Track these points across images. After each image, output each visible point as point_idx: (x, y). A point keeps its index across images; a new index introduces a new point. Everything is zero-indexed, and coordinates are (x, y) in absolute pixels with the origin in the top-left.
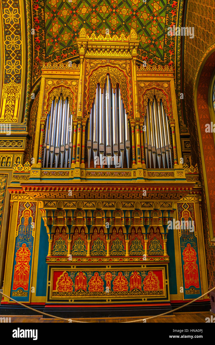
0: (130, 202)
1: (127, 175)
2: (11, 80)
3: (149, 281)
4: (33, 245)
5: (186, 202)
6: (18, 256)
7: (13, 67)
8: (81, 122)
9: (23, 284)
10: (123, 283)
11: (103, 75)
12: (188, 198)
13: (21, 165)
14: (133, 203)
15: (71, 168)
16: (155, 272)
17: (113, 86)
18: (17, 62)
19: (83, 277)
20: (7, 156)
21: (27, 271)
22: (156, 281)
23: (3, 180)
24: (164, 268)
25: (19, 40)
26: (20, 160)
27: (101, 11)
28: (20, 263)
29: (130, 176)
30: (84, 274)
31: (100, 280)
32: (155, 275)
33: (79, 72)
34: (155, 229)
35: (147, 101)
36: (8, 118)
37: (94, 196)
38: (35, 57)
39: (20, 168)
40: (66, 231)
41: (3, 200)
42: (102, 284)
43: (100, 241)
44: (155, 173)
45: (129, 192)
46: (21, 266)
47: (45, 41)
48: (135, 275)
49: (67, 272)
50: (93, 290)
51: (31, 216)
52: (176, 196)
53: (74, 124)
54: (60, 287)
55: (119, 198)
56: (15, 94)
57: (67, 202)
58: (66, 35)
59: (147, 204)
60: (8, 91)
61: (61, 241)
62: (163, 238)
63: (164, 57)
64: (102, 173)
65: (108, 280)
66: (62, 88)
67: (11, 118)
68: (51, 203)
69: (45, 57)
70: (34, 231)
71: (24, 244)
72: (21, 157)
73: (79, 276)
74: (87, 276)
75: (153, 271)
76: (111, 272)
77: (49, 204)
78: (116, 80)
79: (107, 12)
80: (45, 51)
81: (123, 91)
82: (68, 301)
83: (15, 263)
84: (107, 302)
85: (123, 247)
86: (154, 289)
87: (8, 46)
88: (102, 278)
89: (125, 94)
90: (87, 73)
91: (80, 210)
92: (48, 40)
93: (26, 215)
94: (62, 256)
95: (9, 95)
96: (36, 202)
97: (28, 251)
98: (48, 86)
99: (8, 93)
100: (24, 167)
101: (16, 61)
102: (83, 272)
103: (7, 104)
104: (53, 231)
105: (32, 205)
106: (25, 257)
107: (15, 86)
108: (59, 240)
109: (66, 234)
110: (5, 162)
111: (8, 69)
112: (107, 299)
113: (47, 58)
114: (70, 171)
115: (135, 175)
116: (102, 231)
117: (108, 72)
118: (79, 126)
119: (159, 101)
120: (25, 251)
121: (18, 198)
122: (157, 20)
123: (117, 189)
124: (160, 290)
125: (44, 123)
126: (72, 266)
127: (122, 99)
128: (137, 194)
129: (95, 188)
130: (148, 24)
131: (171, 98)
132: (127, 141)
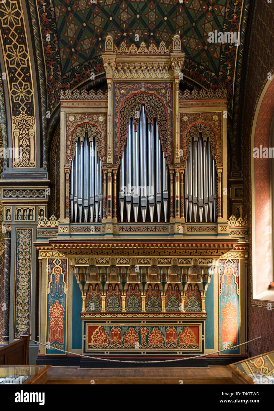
0: (166, 259)
1: (164, 230)
2: (21, 110)
3: (185, 336)
4: (66, 302)
5: (230, 258)
6: (51, 313)
7: (22, 93)
8: (111, 170)
9: (58, 338)
10: (158, 338)
11: (137, 107)
12: (232, 254)
13: (47, 219)
14: (169, 260)
15: (103, 223)
16: (191, 327)
17: (149, 122)
18: (25, 85)
19: (118, 331)
20: (28, 209)
21: (61, 327)
22: (192, 336)
23: (27, 236)
24: (201, 324)
25: (24, 52)
26: (44, 213)
28: (54, 319)
29: (167, 231)
30: (119, 328)
31: (135, 334)
32: (191, 331)
33: (107, 103)
34: (193, 286)
35: (190, 140)
36: (24, 162)
37: (128, 252)
38: (48, 78)
39: (45, 223)
40: (99, 287)
41: (29, 257)
42: (137, 338)
43: (135, 297)
44: (195, 228)
45: (165, 248)
46: (55, 322)
47: (59, 51)
48: (171, 330)
49: (101, 326)
50: (129, 343)
51: (62, 273)
52: (217, 253)
53: (103, 172)
54: (96, 341)
55: (155, 254)
56: (28, 130)
57: (99, 259)
58: (86, 40)
59: (185, 260)
60: (19, 126)
61: (95, 297)
62: (202, 295)
63: (219, 71)
64: (136, 228)
65: (143, 334)
66: (86, 125)
67: (28, 162)
68: (82, 260)
69: (62, 76)
70: (66, 288)
71: (57, 301)
72: (44, 210)
73: (114, 330)
74: (122, 331)
75: (190, 327)
76: (146, 327)
78: (153, 112)
80: (61, 66)
81: (162, 128)
82: (104, 353)
83: (48, 319)
84: (142, 354)
85: (159, 303)
86: (189, 343)
87: (11, 61)
88: (137, 332)
89: (164, 132)
90: (117, 104)
91: (113, 267)
92: (63, 50)
93: (57, 272)
94: (96, 312)
95: (21, 132)
96: (66, 259)
97: (61, 307)
98: (70, 123)
99: (20, 130)
100: (50, 221)
101: (24, 83)
102: (118, 326)
103: (21, 143)
104: (86, 288)
105: (62, 262)
106: (59, 314)
107: (27, 119)
108: (93, 297)
109: (100, 291)
110: (27, 215)
111: (15, 96)
112: (142, 352)
113: (65, 77)
114: (102, 226)
115: (172, 230)
116: (137, 288)
117: (143, 102)
118: (110, 175)
119: (205, 139)
120: (58, 307)
121: (46, 255)
122: (213, 11)
123: (152, 245)
124: (196, 345)
125: (69, 171)
126: (107, 321)
127: (160, 138)
128: (174, 251)
129: (128, 245)
130: (200, 18)
131: (221, 136)
132: (165, 191)
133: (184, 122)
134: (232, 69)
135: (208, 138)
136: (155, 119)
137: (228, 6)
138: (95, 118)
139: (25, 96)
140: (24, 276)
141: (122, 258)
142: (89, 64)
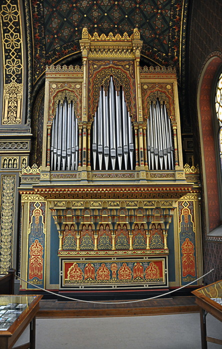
0: (133, 201)
1: (131, 176)
2: (12, 80)
3: (150, 270)
4: (44, 241)
5: (186, 201)
6: (32, 251)
7: (14, 67)
8: (86, 127)
9: (37, 274)
10: (127, 273)
11: (107, 77)
12: (188, 197)
13: (29, 167)
14: (136, 203)
15: (78, 171)
16: (155, 262)
17: (116, 88)
18: (17, 61)
19: (91, 268)
20: (13, 158)
21: (40, 263)
22: (157, 270)
23: (11, 181)
24: (164, 259)
25: (19, 38)
27: (102, 4)
28: (34, 257)
29: (134, 177)
30: (92, 265)
31: (107, 270)
32: (156, 266)
33: (83, 75)
34: (156, 225)
35: (150, 103)
36: (12, 119)
37: (101, 196)
38: (35, 55)
39: (28, 170)
40: (74, 228)
41: (12, 201)
42: (108, 273)
43: (106, 236)
44: (156, 174)
45: (133, 192)
46: (35, 259)
47: (45, 37)
48: (138, 266)
49: (77, 263)
50: (101, 278)
51: (41, 215)
52: (176, 196)
53: (79, 128)
54: (71, 276)
55: (124, 197)
56: (16, 94)
57: (75, 202)
58: (66, 30)
59: (149, 203)
60: (10, 91)
62: (164, 233)
63: (169, 53)
64: (107, 175)
65: (114, 270)
66: (66, 91)
67: (14, 119)
69: (46, 54)
70: (45, 228)
71: (37, 240)
72: (26, 159)
73: (88, 266)
74: (95, 267)
76: (116, 263)
77: (59, 204)
78: (120, 82)
79: (109, 4)
80: (45, 48)
81: (127, 94)
82: (79, 287)
83: (29, 257)
84: (113, 288)
85: (127, 242)
86: (154, 277)
87: (7, 45)
88: (108, 268)
89: (129, 96)
90: (90, 76)
91: (87, 209)
92: (47, 36)
93: (37, 214)
94: (72, 250)
95: (11, 96)
96: (45, 202)
97: (40, 246)
98: (52, 89)
99: (10, 94)
100: (32, 169)
102: (91, 263)
103: (10, 105)
104: (63, 228)
105: (42, 205)
106: (38, 252)
107: (16, 86)
108: (69, 236)
109: (75, 231)
110: (11, 164)
111: (8, 69)
112: (113, 286)
113: (48, 55)
114: (77, 173)
115: (138, 177)
116: (107, 228)
117: (112, 74)
118: (84, 130)
119: (162, 103)
120: (38, 246)
121: (28, 198)
122: (161, 13)
123: (122, 190)
124: (160, 278)
125: (50, 127)
126: (81, 258)
127: (125, 101)
128: (140, 195)
129: (101, 189)
130: (152, 17)
131: (173, 101)
132: (131, 144)
133: (145, 89)
134: (178, 52)
135: (164, 102)
136: (121, 87)
137: (172, 10)
138: (73, 85)
139: (16, 69)
140: (7, 218)
141: (94, 201)
142: (68, 45)
